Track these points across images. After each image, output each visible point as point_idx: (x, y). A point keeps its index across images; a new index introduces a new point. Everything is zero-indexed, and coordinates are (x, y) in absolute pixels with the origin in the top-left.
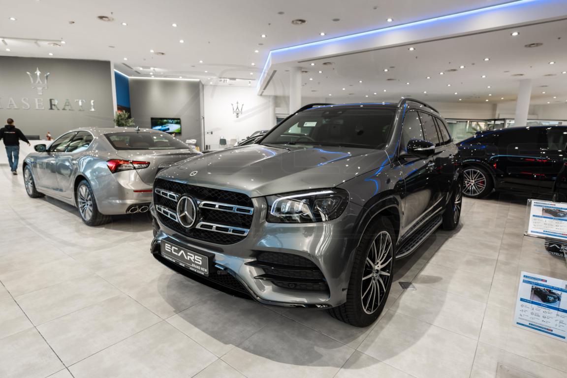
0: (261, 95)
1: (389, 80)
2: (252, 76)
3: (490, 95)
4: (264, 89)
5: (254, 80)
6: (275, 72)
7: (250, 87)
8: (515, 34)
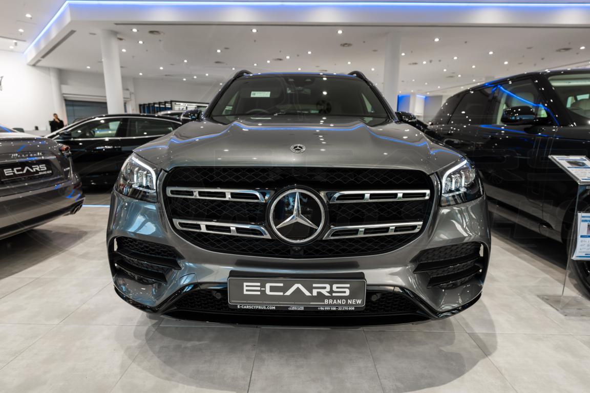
0: (34, 65)
1: (217, 62)
2: (21, 34)
4: (44, 57)
5: (24, 41)
6: (72, 32)
7: (12, 51)
8: (340, 32)
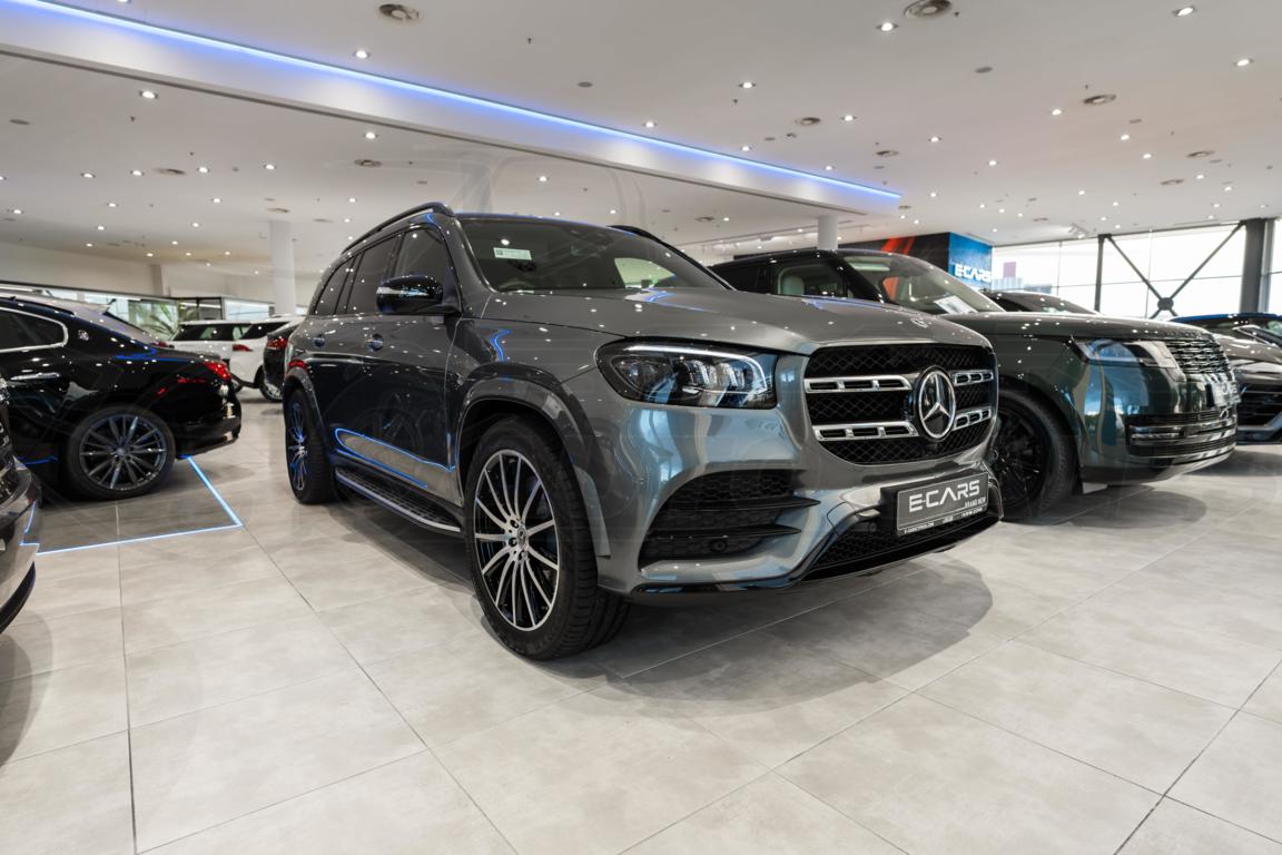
3: (175, 243)
